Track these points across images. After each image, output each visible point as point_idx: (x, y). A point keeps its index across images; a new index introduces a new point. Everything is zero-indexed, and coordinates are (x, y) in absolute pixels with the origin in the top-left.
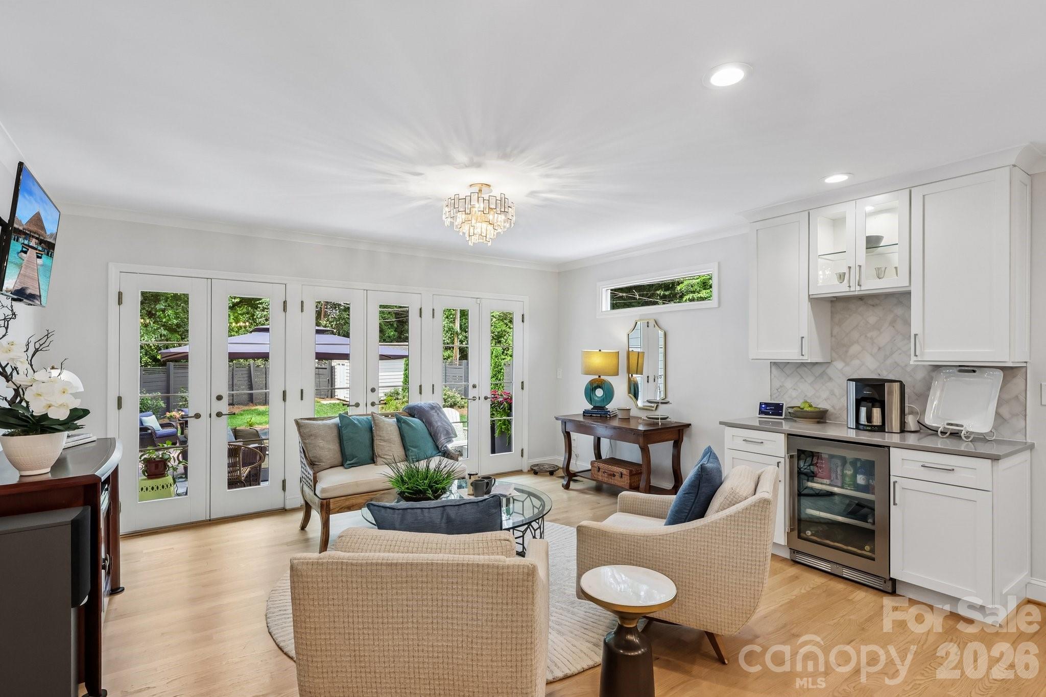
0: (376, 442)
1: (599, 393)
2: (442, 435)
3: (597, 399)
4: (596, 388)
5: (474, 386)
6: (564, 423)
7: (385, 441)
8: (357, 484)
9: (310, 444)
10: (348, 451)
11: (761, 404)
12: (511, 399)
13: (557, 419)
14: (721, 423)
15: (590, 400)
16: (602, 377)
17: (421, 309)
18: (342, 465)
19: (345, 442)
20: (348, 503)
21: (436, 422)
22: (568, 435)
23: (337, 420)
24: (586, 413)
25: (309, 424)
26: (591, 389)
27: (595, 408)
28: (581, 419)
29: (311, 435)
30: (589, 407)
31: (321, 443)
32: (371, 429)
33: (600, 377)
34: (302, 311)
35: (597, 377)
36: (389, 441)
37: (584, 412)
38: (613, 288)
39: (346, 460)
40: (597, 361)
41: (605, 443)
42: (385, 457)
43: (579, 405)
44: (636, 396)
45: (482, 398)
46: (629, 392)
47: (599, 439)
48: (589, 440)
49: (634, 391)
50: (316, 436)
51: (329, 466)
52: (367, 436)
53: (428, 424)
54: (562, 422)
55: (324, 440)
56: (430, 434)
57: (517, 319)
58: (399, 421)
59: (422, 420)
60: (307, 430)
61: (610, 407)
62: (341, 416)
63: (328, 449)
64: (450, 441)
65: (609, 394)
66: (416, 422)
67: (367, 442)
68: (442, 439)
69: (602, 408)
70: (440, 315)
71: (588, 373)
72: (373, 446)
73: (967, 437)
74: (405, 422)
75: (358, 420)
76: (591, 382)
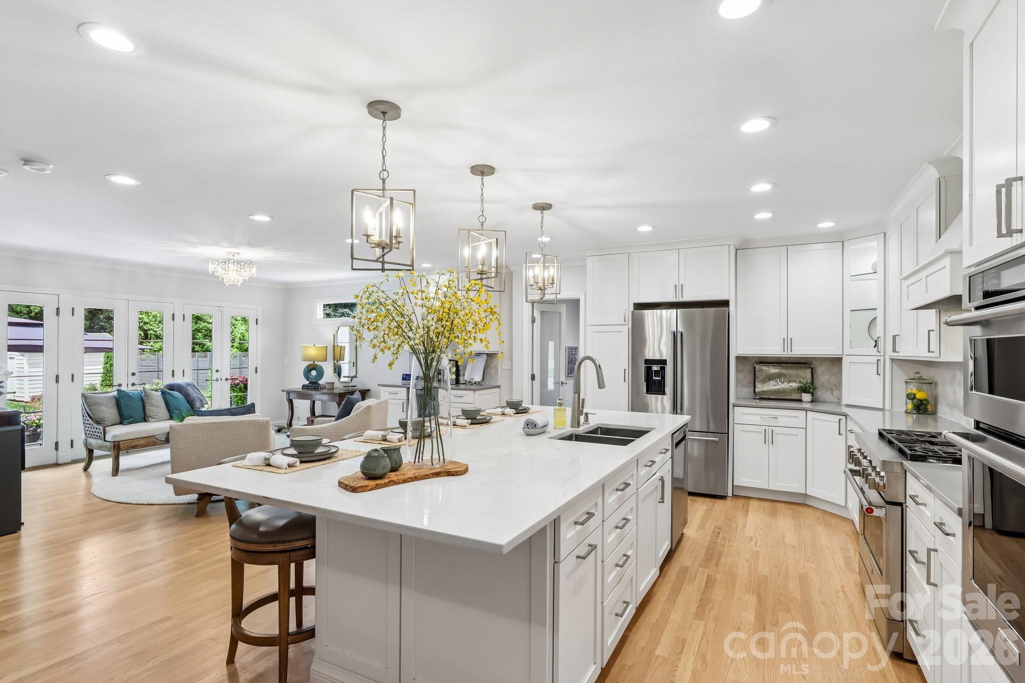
0: (147, 407)
1: (314, 373)
2: (198, 403)
3: (311, 377)
4: (311, 370)
5: (217, 371)
6: (288, 393)
7: (154, 406)
8: (139, 432)
9: (95, 409)
10: (126, 413)
11: (403, 375)
12: (247, 380)
13: (283, 391)
14: (379, 385)
15: (307, 378)
16: (316, 363)
17: (173, 315)
18: (121, 423)
19: (123, 408)
20: (133, 444)
21: (192, 394)
22: (291, 402)
23: (115, 393)
24: (304, 387)
25: (94, 396)
26: (308, 370)
27: (310, 383)
28: (301, 390)
29: (96, 404)
30: (307, 382)
31: (104, 408)
32: (143, 400)
33: (314, 362)
34: (73, 315)
35: (312, 363)
36: (157, 406)
37: (303, 386)
38: (325, 303)
39: (123, 420)
40: (312, 352)
41: (318, 405)
42: (155, 417)
43: (299, 382)
44: (339, 375)
45: (224, 380)
46: (335, 372)
47: (314, 402)
48: (307, 403)
49: (338, 371)
50: (100, 404)
51: (111, 425)
52: (140, 404)
53: (187, 396)
54: (287, 393)
55: (106, 407)
56: (188, 402)
57: (252, 322)
58: (163, 393)
59: (181, 393)
60: (93, 400)
61: (321, 382)
62: (118, 390)
63: (109, 412)
64: (203, 407)
65: (321, 373)
66: (176, 394)
67: (141, 408)
68: (198, 404)
69: (316, 383)
70: (189, 319)
71: (305, 360)
72: (144, 412)
73: (474, 384)
74: (169, 394)
75: (132, 393)
76: (308, 366)
